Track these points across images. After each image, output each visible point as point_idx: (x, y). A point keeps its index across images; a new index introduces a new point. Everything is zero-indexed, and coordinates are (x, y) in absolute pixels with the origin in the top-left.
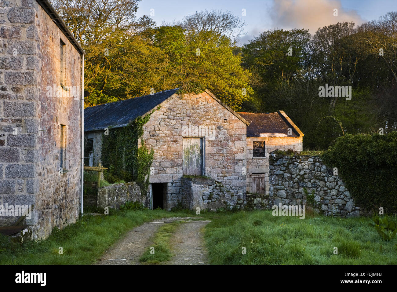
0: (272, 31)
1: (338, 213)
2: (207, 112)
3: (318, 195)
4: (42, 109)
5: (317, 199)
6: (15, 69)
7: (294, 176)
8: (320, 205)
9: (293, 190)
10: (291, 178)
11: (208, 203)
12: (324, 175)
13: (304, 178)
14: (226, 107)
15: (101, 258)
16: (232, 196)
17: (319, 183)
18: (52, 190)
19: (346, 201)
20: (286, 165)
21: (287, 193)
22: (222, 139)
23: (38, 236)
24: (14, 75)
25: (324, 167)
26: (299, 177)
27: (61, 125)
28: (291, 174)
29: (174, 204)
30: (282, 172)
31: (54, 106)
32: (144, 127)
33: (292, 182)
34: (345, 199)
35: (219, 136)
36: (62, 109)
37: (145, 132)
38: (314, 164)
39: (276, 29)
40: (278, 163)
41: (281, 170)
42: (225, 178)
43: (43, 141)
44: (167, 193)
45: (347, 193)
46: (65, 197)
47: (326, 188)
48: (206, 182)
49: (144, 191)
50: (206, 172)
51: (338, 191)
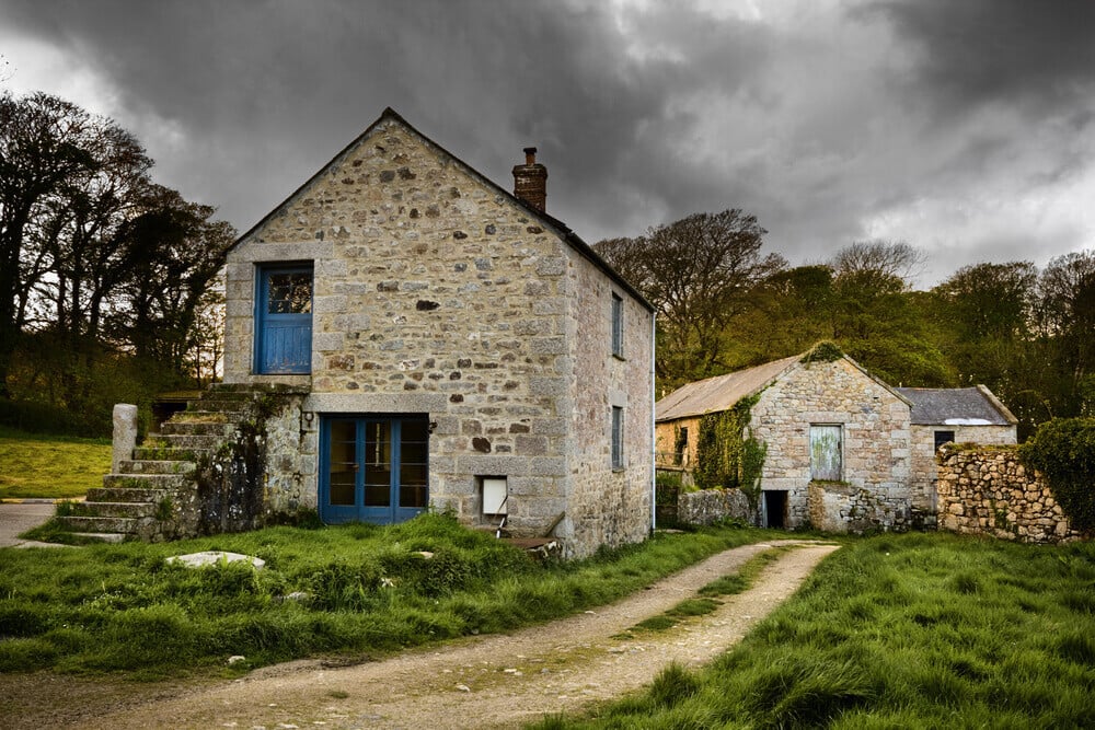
0: (975, 266)
1: (1043, 539)
2: (847, 388)
3: (1012, 511)
4: (579, 385)
5: (1011, 517)
6: (543, 334)
7: (975, 482)
8: (1016, 527)
9: (974, 503)
10: (971, 485)
11: (850, 521)
12: (1020, 480)
13: (990, 486)
14: (877, 379)
15: (650, 586)
16: (887, 511)
17: (1013, 494)
18: (598, 494)
19: (1056, 522)
20: (962, 465)
21: (965, 508)
22: (871, 428)
23: (573, 552)
24: (541, 342)
25: (1021, 469)
26: (982, 483)
27: (614, 407)
28: (971, 479)
29: (798, 521)
30: (956, 476)
31: (599, 381)
32: (752, 410)
33: (971, 491)
34: (1055, 518)
35: (867, 423)
36: (616, 385)
37: (753, 418)
38: (1006, 464)
39: (981, 263)
40: (951, 462)
41: (955, 473)
42: (877, 485)
43: (580, 428)
44: (787, 506)
45: (1057, 509)
46: (623, 505)
47: (1024, 501)
48: (845, 490)
49: (753, 501)
50: (847, 476)
51: (1044, 505)
